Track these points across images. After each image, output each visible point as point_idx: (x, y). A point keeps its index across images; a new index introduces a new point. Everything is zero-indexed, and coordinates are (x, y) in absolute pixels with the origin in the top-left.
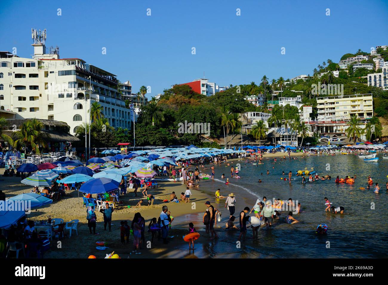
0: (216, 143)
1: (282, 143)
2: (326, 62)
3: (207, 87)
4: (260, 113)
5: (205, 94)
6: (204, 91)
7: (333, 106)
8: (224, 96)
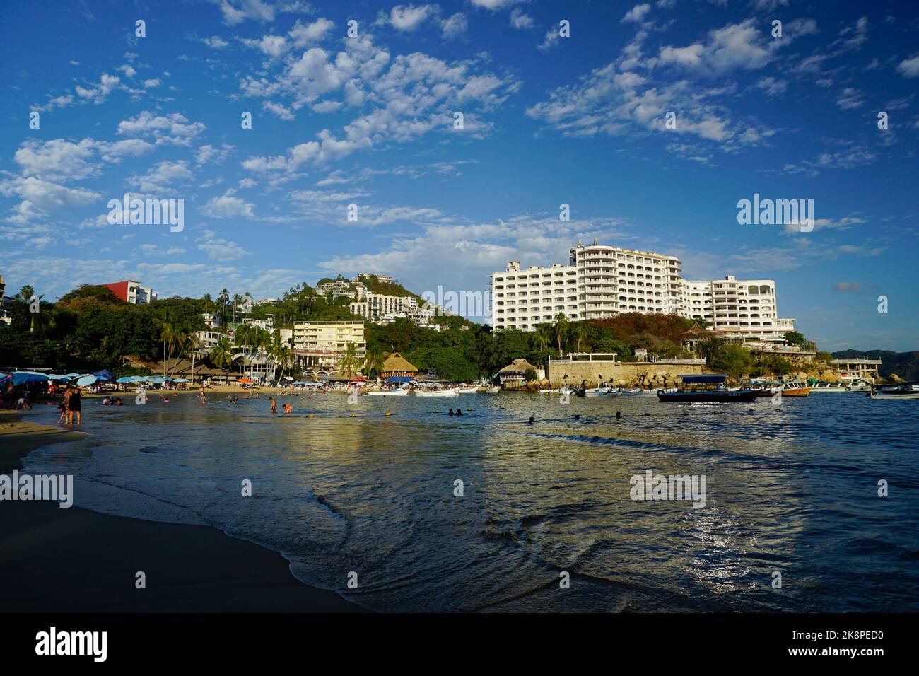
0: (149, 370)
1: (253, 374)
2: (301, 285)
3: (137, 293)
4: (219, 334)
5: (134, 301)
6: (133, 298)
7: (314, 333)
8: (165, 305)
